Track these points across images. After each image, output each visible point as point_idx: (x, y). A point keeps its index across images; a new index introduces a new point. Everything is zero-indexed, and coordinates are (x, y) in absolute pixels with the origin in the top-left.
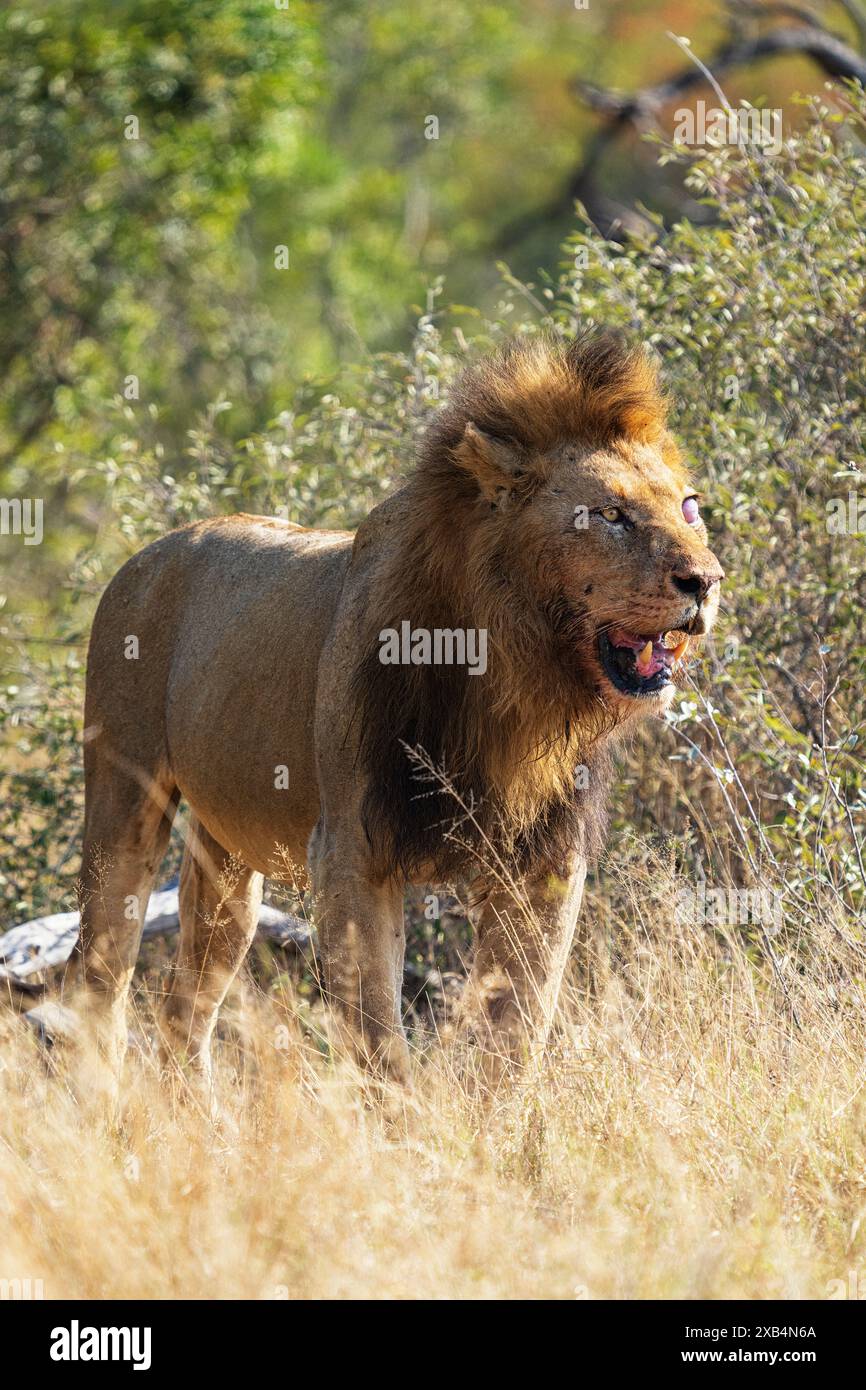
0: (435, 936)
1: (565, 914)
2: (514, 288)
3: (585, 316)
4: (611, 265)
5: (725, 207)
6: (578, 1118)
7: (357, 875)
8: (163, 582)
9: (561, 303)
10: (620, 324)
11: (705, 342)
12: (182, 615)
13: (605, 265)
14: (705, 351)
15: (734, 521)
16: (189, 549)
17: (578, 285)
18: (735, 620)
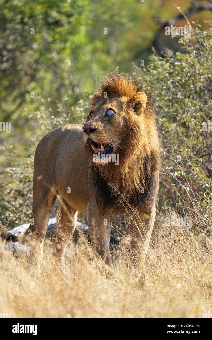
0: (119, 228)
1: (150, 223)
2: (136, 69)
3: (154, 75)
4: (160, 63)
5: (188, 48)
6: (154, 273)
7: (97, 213)
8: (55, 141)
9: (147, 72)
10: (163, 77)
11: (183, 81)
12: (59, 148)
13: (158, 63)
14: (183, 84)
15: (191, 125)
16: (61, 132)
17: (152, 67)
18: (192, 150)
